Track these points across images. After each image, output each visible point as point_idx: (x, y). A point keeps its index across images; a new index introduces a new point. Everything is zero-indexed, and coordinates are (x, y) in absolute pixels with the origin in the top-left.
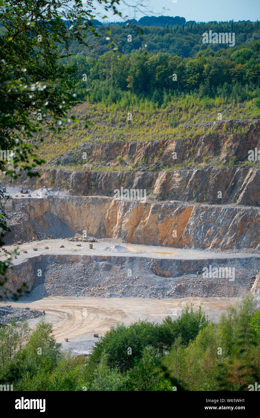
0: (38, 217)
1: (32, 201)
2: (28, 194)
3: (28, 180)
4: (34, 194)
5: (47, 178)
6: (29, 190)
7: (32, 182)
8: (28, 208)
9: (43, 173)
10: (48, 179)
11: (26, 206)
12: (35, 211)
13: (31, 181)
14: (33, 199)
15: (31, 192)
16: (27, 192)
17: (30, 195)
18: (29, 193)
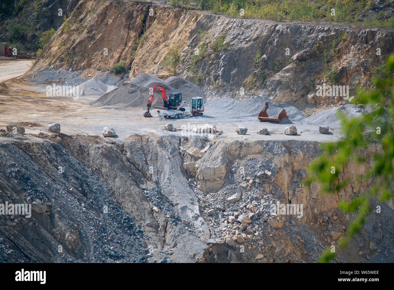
0: (321, 214)
1: (301, 154)
2: (287, 127)
3: (288, 71)
4: (308, 127)
5: (362, 64)
6: (291, 110)
7: (303, 79)
8: (285, 177)
9: (347, 47)
10: (366, 69)
11: (276, 172)
12: (310, 193)
13: (302, 75)
14: (303, 145)
15: (299, 117)
16: (283, 119)
17: (295, 128)
18: (289, 122)
